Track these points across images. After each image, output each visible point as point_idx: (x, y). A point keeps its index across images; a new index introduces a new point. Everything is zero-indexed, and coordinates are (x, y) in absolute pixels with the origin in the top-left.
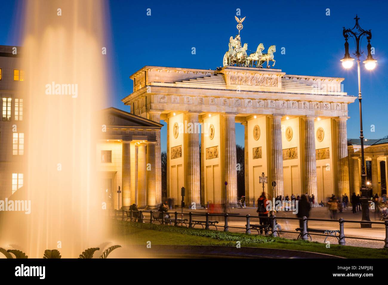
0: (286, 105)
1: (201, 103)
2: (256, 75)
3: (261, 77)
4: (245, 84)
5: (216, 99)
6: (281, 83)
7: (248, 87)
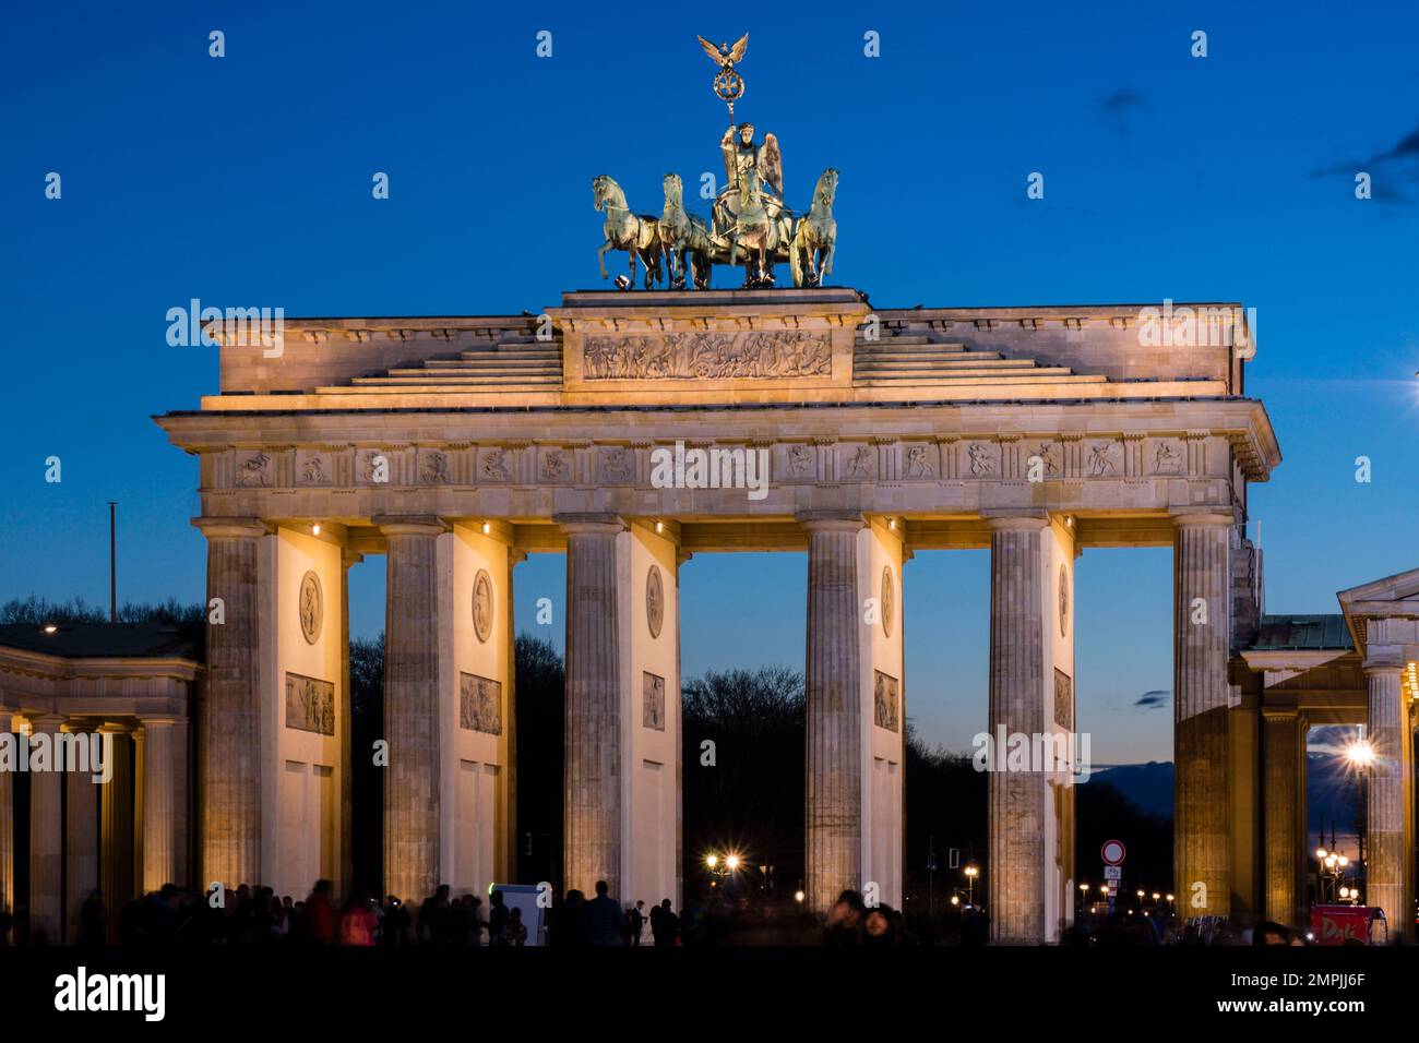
0: (870, 461)
1: (437, 473)
2: (713, 325)
3: (744, 335)
4: (661, 374)
5: (508, 456)
6: (850, 357)
7: (674, 385)
